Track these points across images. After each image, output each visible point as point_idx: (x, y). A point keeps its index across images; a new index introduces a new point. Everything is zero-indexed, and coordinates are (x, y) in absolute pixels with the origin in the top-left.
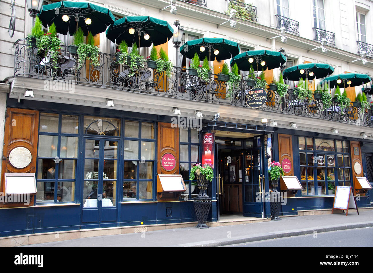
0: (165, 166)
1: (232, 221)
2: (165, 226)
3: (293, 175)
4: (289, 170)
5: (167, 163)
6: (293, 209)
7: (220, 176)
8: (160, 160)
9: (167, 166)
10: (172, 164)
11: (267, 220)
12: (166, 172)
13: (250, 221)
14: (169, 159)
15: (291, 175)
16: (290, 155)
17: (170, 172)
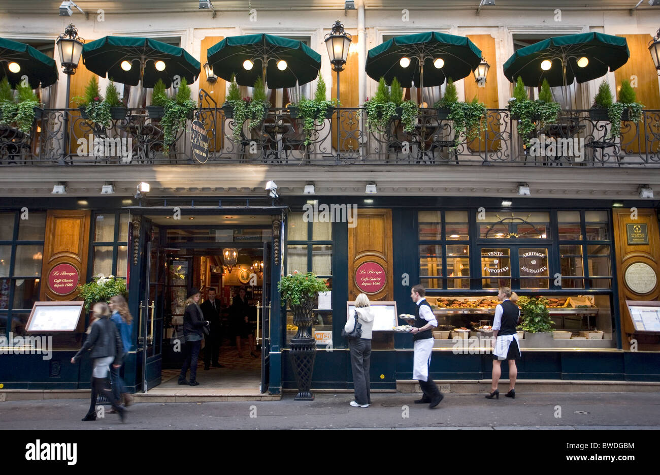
0: (55, 286)
1: (173, 394)
2: (42, 394)
3: (393, 299)
4: (378, 287)
5: (59, 281)
6: (382, 377)
7: (153, 304)
8: (46, 275)
9: (61, 286)
10: (70, 283)
11: (270, 398)
12: (57, 297)
13: (221, 396)
14: (66, 274)
15: (384, 299)
16: (385, 255)
17: (65, 298)
